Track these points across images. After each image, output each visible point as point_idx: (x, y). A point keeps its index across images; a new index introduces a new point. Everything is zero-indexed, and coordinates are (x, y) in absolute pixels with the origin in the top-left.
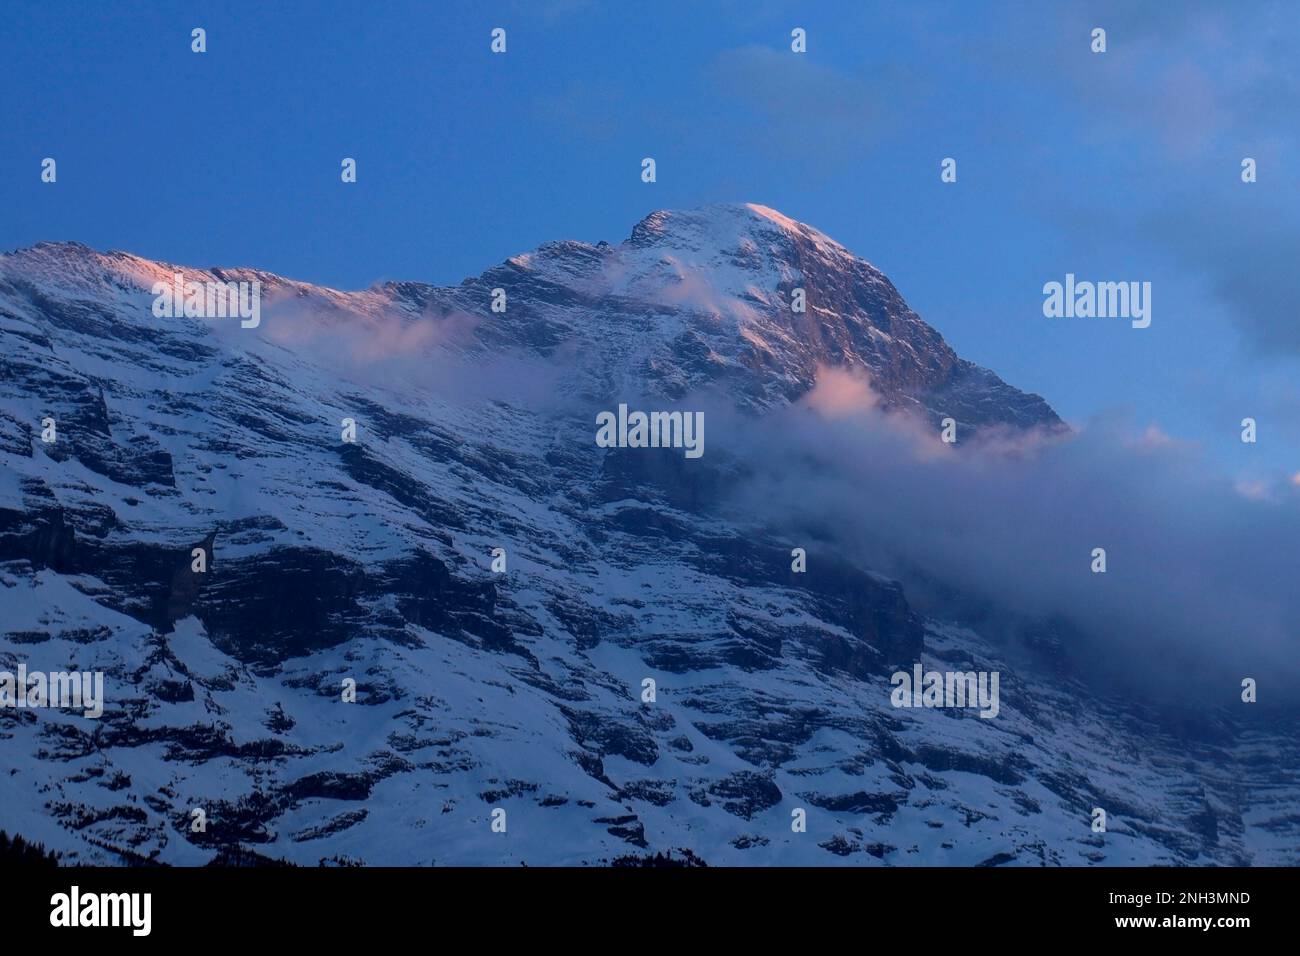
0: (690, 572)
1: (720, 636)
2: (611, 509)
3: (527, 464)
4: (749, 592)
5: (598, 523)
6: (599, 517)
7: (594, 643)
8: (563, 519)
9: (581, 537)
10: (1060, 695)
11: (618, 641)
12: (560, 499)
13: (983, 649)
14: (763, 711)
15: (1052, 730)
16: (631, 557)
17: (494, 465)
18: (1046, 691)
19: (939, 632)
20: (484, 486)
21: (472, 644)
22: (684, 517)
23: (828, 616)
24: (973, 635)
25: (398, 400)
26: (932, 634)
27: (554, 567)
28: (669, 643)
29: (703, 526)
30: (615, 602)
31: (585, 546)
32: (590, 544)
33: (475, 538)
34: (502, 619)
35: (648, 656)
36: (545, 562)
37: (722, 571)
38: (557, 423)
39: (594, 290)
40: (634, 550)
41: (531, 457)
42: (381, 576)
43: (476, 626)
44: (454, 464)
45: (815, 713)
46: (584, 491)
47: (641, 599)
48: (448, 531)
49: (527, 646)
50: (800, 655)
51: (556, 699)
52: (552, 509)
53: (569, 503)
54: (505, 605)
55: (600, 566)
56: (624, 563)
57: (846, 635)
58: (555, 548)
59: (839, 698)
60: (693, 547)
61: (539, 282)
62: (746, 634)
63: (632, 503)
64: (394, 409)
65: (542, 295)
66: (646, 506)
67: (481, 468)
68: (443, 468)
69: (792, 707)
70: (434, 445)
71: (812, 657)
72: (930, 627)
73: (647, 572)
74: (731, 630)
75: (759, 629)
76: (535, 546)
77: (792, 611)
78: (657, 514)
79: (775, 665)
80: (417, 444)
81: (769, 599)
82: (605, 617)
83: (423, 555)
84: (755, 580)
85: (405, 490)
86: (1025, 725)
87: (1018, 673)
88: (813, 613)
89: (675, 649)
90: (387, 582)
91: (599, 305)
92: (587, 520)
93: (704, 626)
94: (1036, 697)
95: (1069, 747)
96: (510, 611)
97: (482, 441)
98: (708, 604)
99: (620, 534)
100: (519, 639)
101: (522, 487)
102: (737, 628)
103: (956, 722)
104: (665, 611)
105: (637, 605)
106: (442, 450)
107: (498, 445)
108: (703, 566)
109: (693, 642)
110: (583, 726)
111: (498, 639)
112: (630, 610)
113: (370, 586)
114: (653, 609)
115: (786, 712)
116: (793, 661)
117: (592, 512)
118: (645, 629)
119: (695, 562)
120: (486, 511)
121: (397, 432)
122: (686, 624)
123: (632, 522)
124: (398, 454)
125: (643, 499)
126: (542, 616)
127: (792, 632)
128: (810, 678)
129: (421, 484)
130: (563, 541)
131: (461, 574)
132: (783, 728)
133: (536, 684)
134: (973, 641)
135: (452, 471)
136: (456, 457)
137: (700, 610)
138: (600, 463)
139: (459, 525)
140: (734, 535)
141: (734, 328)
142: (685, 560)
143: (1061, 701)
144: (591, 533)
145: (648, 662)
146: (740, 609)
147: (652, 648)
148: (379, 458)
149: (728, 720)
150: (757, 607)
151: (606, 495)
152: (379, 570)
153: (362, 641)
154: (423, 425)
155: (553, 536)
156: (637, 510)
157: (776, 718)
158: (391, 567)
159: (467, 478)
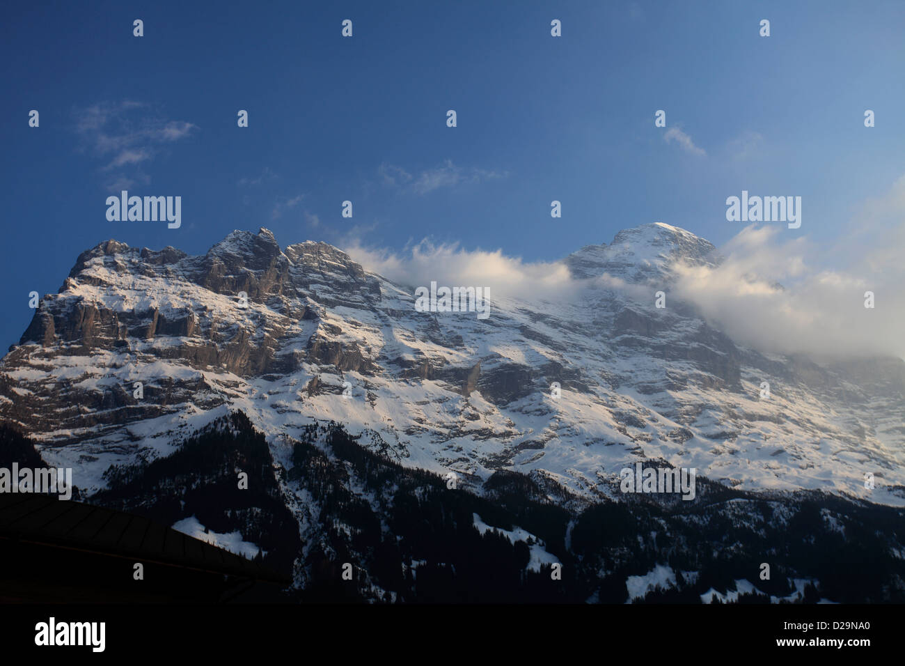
0: (650, 358)
1: (663, 380)
2: (618, 339)
3: (587, 326)
4: (672, 363)
5: (614, 344)
6: (614, 342)
7: (618, 387)
8: (602, 344)
9: (609, 350)
10: (795, 389)
11: (626, 385)
12: (600, 337)
13: (764, 376)
14: (683, 405)
15: (795, 403)
16: (628, 355)
17: (574, 327)
18: (790, 388)
19: (746, 371)
20: (572, 336)
21: (574, 391)
22: (645, 339)
23: (703, 369)
24: (760, 371)
25: (538, 308)
26: (744, 372)
27: (600, 361)
28: (645, 385)
29: (653, 341)
30: (623, 372)
31: (611, 353)
32: (613, 352)
33: (571, 354)
34: (584, 381)
35: (638, 389)
36: (597, 360)
37: (662, 357)
38: (595, 310)
39: (603, 261)
40: (628, 352)
41: (587, 323)
42: (539, 371)
43: (575, 385)
44: (560, 328)
45: (702, 405)
46: (607, 333)
47: (633, 369)
48: (561, 353)
49: (594, 390)
50: (694, 384)
51: (606, 408)
52: (597, 341)
53: (602, 338)
54: (584, 377)
55: (617, 359)
56: (625, 357)
57: (711, 375)
58: (600, 354)
59: (711, 398)
60: (650, 349)
61: (582, 261)
62: (673, 378)
63: (626, 336)
64: (537, 311)
65: (584, 265)
66: (631, 336)
67: (570, 329)
68: (556, 330)
69: (693, 403)
70: (552, 323)
71: (699, 384)
72: (743, 370)
73: (635, 360)
74: (667, 378)
75: (678, 376)
76: (592, 355)
77: (689, 369)
78: (635, 339)
79: (686, 389)
80: (546, 323)
81: (680, 365)
82: (621, 378)
83: (553, 362)
84: (674, 359)
85: (544, 340)
86: (784, 402)
87: (778, 383)
88: (697, 369)
89: (648, 386)
90: (542, 372)
91: (605, 267)
92: (610, 344)
93: (656, 377)
94: (787, 391)
95: (801, 409)
96: (587, 379)
97: (569, 319)
98: (658, 369)
99: (622, 347)
100: (591, 388)
101: (585, 334)
102: (670, 377)
103: (756, 403)
104: (642, 373)
105: (632, 372)
106: (555, 324)
107: (575, 320)
108: (654, 355)
109: (654, 383)
110: (619, 416)
111: (583, 389)
112: (629, 374)
113: (536, 375)
114: (638, 373)
115: (691, 405)
116: (692, 387)
117: (611, 340)
118: (635, 380)
119: (651, 355)
120: (573, 344)
121: (539, 320)
122: (651, 377)
123: (626, 343)
124: (540, 327)
125: (630, 334)
126: (598, 379)
127: (691, 376)
128: (699, 392)
129: (549, 337)
130: (602, 352)
131: (567, 367)
132: (691, 411)
133: (599, 403)
134: (760, 373)
135: (560, 331)
136: (560, 326)
137: (655, 371)
138: (613, 323)
139: (565, 350)
140: (665, 343)
141: (656, 268)
142: (648, 354)
143: (796, 392)
144: (612, 348)
145: (638, 392)
146: (669, 369)
147: (639, 387)
148: (533, 330)
149: (671, 410)
150: (676, 368)
151: (616, 334)
152: (539, 369)
153: (535, 394)
154: (547, 316)
155: (599, 351)
156: (627, 338)
157: (688, 407)
158: (542, 367)
159: (565, 333)
